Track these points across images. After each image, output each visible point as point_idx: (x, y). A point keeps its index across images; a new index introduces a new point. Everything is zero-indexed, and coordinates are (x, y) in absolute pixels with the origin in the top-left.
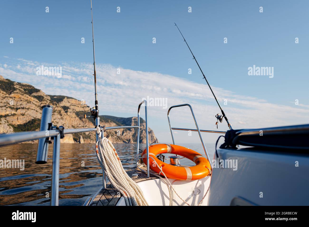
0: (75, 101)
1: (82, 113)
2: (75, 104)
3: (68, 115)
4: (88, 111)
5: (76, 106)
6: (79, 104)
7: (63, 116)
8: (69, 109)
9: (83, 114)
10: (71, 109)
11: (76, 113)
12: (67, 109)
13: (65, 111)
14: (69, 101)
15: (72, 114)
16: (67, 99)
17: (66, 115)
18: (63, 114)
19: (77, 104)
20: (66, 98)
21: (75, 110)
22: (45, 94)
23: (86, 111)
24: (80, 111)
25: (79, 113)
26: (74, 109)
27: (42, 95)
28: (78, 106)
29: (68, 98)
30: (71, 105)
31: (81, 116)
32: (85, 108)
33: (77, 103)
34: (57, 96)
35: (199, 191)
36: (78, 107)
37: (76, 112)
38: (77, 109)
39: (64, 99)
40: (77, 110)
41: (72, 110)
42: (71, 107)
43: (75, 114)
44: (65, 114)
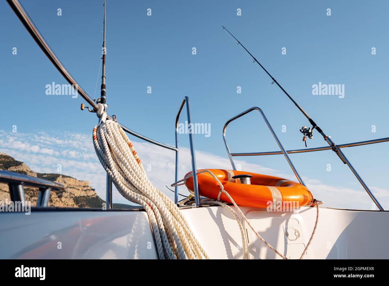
0: (74, 181)
1: (83, 199)
2: (74, 185)
3: (62, 202)
4: (92, 195)
5: (75, 188)
6: (80, 186)
7: (54, 203)
8: (64, 193)
9: (85, 201)
10: (67, 192)
11: (74, 199)
12: (62, 192)
13: (58, 196)
14: (66, 182)
15: (68, 200)
16: (63, 178)
17: (59, 202)
18: (54, 200)
19: (77, 186)
20: (61, 176)
21: (74, 195)
22: (29, 169)
23: (90, 196)
24: (81, 197)
25: (79, 200)
26: (72, 193)
27: (25, 170)
28: (78, 188)
29: (64, 176)
30: (68, 187)
31: (82, 204)
32: (88, 191)
33: (77, 184)
34: (48, 174)
35: (297, 234)
36: (78, 190)
37: (74, 197)
38: (76, 192)
39: (58, 178)
40: (76, 195)
41: (68, 194)
42: (68, 190)
43: (73, 201)
44: (58, 199)
